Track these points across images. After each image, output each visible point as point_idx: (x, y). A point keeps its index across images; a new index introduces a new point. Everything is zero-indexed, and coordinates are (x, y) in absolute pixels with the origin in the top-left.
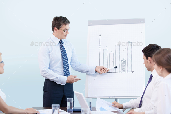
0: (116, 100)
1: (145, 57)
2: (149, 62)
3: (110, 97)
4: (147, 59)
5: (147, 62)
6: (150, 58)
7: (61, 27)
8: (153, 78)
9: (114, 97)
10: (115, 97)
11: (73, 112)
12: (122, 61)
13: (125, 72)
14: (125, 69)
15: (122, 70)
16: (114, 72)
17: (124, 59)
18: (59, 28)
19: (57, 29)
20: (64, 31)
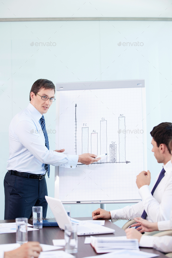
0: (102, 206)
1: (155, 143)
2: (161, 151)
3: (94, 202)
4: (158, 146)
5: (159, 151)
6: (163, 146)
7: (38, 91)
8: (165, 174)
9: (99, 202)
10: (101, 202)
11: (43, 227)
12: (112, 146)
13: (116, 163)
14: (115, 158)
15: (111, 160)
16: (99, 163)
17: (114, 143)
18: (36, 93)
19: (34, 94)
20: (42, 97)
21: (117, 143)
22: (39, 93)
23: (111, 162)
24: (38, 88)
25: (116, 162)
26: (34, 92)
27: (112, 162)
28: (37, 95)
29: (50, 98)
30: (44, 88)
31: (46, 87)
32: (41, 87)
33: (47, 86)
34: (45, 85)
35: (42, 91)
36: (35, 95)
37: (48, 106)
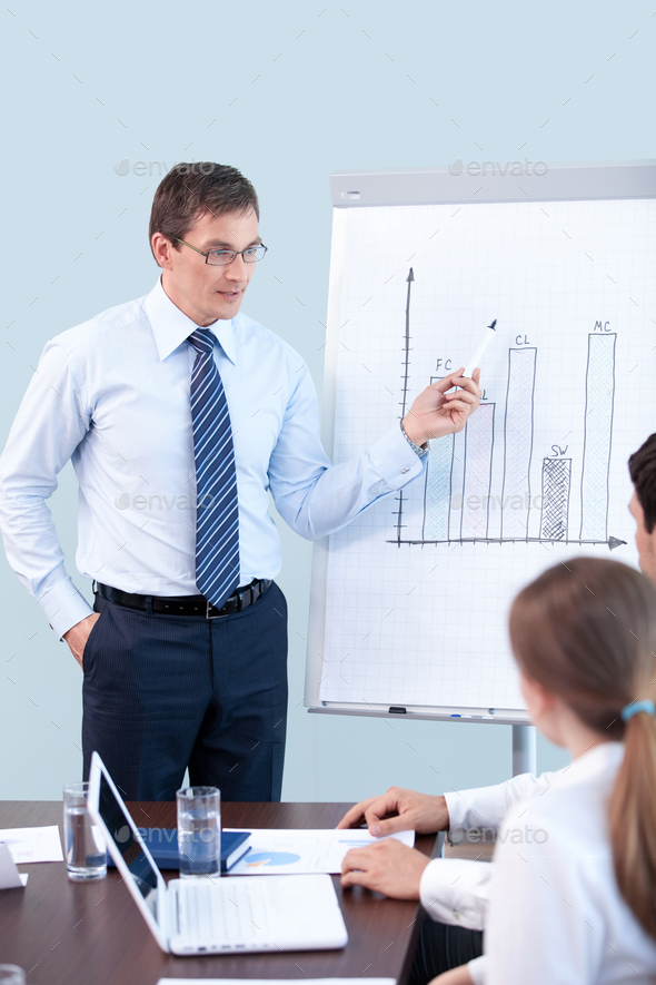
3: (463, 715)
4: (649, 528)
7: (186, 231)
9: (486, 716)
10: (496, 716)
12: (550, 466)
13: (567, 542)
14: (564, 519)
15: (546, 529)
16: (492, 540)
17: (563, 453)
18: (176, 239)
19: (169, 245)
20: (207, 256)
21: (574, 453)
22: (189, 238)
23: (542, 537)
24: (181, 217)
25: (564, 538)
26: (166, 235)
27: (550, 540)
28: (185, 249)
29: (241, 250)
30: (206, 211)
31: (218, 207)
32: (193, 210)
33: (217, 201)
34: (209, 198)
35: (203, 230)
36: (176, 245)
37: (241, 285)
